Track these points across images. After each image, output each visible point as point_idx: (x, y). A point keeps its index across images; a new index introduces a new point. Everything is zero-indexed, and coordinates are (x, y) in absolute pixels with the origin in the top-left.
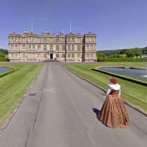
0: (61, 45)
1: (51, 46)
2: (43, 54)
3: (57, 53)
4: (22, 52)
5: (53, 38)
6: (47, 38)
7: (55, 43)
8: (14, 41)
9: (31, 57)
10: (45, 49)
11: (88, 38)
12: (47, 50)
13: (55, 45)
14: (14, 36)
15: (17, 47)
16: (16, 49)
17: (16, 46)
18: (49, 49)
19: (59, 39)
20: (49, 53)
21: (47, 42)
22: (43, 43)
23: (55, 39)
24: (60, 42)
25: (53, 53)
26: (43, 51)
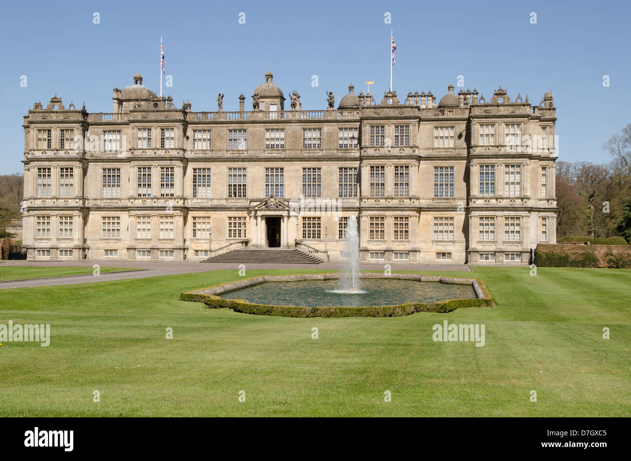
0: (335, 166)
1: (274, 175)
2: (225, 215)
3: (312, 214)
4: (99, 209)
5: (288, 127)
6: (251, 128)
7: (298, 154)
8: (55, 144)
9: (149, 235)
10: (237, 190)
11: (493, 125)
12: (250, 195)
13: (299, 166)
14: (54, 117)
15: (69, 181)
16: (63, 189)
17: (66, 172)
18: (261, 190)
19: (320, 129)
20: (261, 214)
21: (251, 152)
22: (227, 156)
23: (298, 134)
24: (326, 149)
25: (284, 215)
26: (227, 199)
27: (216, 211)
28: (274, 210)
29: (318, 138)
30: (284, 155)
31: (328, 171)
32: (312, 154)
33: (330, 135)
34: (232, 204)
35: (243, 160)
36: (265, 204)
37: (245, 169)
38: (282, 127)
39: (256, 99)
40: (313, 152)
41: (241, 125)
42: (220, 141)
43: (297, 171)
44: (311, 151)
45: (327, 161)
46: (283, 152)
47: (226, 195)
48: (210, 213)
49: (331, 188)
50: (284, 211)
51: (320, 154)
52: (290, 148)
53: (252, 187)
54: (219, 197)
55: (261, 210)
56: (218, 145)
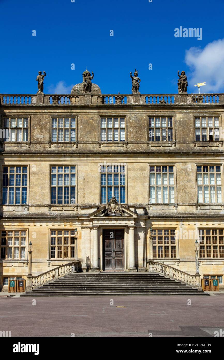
0: (191, 164)
1: (113, 175)
3: (164, 225)
5: (129, 114)
6: (81, 115)
7: (143, 147)
10: (63, 194)
12: (81, 200)
13: (144, 163)
19: (170, 118)
20: (98, 225)
21: (82, 145)
22: (49, 149)
23: (143, 123)
24: (179, 143)
26: (49, 206)
27: (34, 221)
28: (116, 219)
29: (169, 129)
30: (126, 149)
31: (183, 170)
32: (161, 148)
33: (184, 124)
34: (56, 213)
35: (72, 155)
36: (103, 212)
37: (73, 167)
38: (121, 114)
39: (88, 80)
40: (163, 145)
41: (69, 111)
42: (41, 131)
43: (143, 169)
44: (160, 145)
45: (181, 156)
46: (125, 145)
47: (47, 201)
48: (26, 225)
49: (187, 190)
50: (129, 220)
51: (172, 148)
52: (133, 140)
53: (84, 189)
54: (39, 203)
55: (98, 220)
56: (38, 136)
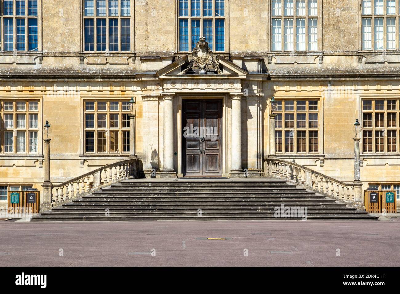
10: (106, 33)
12: (141, 44)
18: (167, 33)
20: (173, 91)
25: (232, 92)
26: (81, 56)
28: (207, 81)
34: (95, 68)
36: (183, 67)
47: (76, 46)
48: (37, 91)
49: (343, 26)
50: (231, 82)
53: (146, 24)
54: (61, 50)
55: (173, 82)
